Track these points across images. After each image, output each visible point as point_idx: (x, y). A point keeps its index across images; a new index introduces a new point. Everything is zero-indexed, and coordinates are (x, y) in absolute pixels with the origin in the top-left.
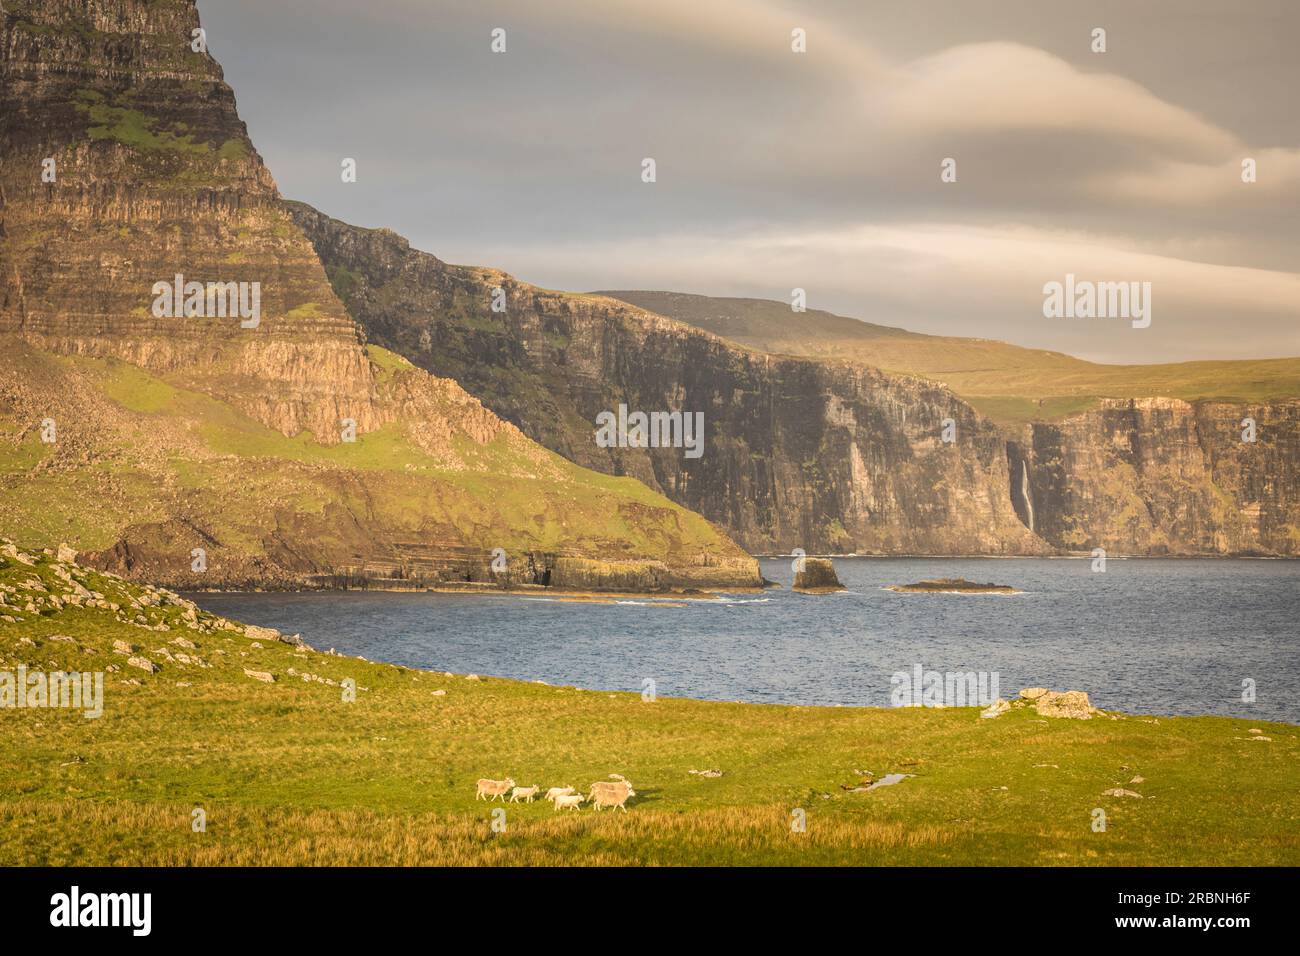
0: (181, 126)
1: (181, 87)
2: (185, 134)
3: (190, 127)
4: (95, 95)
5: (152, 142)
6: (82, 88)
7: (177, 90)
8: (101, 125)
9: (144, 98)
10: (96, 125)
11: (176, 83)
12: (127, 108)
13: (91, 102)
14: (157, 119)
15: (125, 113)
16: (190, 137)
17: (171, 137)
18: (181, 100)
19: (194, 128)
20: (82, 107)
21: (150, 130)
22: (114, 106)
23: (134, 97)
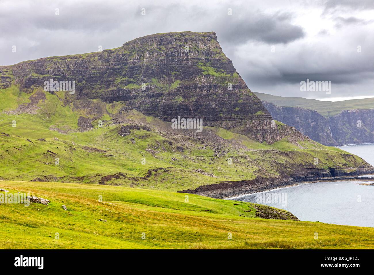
0: (223, 70)
1: (221, 61)
2: (224, 72)
3: (225, 70)
4: (202, 64)
5: (217, 75)
6: (199, 62)
7: (220, 62)
8: (205, 71)
9: (213, 64)
10: (204, 71)
11: (220, 60)
12: (209, 66)
13: (202, 66)
14: (216, 69)
15: (209, 68)
16: (225, 73)
17: (221, 73)
18: (222, 64)
19: (226, 70)
20: (200, 67)
21: (216, 72)
22: (206, 66)
23: (210, 64)
